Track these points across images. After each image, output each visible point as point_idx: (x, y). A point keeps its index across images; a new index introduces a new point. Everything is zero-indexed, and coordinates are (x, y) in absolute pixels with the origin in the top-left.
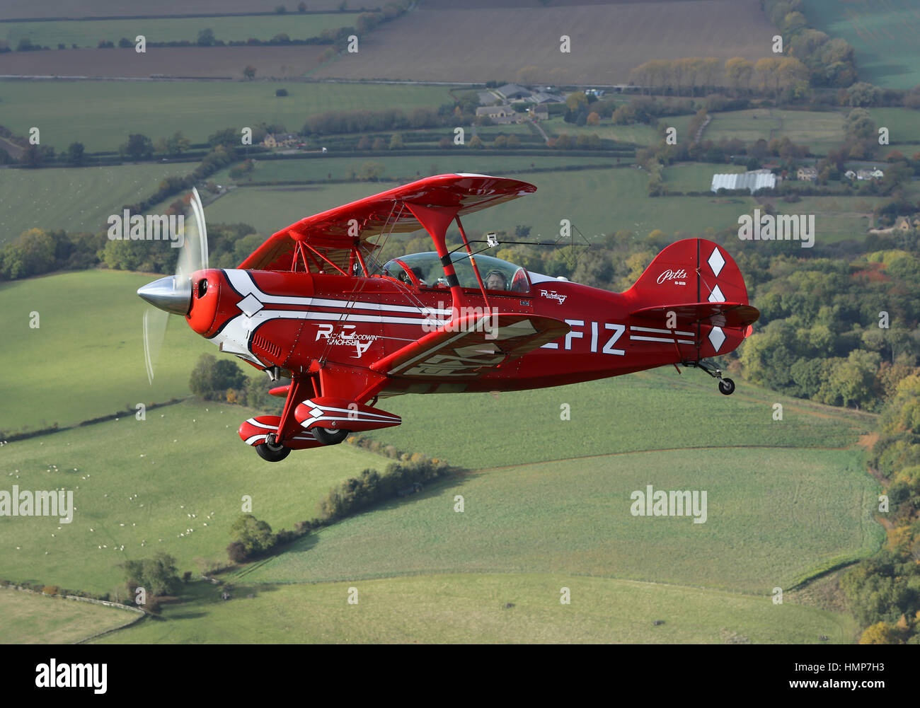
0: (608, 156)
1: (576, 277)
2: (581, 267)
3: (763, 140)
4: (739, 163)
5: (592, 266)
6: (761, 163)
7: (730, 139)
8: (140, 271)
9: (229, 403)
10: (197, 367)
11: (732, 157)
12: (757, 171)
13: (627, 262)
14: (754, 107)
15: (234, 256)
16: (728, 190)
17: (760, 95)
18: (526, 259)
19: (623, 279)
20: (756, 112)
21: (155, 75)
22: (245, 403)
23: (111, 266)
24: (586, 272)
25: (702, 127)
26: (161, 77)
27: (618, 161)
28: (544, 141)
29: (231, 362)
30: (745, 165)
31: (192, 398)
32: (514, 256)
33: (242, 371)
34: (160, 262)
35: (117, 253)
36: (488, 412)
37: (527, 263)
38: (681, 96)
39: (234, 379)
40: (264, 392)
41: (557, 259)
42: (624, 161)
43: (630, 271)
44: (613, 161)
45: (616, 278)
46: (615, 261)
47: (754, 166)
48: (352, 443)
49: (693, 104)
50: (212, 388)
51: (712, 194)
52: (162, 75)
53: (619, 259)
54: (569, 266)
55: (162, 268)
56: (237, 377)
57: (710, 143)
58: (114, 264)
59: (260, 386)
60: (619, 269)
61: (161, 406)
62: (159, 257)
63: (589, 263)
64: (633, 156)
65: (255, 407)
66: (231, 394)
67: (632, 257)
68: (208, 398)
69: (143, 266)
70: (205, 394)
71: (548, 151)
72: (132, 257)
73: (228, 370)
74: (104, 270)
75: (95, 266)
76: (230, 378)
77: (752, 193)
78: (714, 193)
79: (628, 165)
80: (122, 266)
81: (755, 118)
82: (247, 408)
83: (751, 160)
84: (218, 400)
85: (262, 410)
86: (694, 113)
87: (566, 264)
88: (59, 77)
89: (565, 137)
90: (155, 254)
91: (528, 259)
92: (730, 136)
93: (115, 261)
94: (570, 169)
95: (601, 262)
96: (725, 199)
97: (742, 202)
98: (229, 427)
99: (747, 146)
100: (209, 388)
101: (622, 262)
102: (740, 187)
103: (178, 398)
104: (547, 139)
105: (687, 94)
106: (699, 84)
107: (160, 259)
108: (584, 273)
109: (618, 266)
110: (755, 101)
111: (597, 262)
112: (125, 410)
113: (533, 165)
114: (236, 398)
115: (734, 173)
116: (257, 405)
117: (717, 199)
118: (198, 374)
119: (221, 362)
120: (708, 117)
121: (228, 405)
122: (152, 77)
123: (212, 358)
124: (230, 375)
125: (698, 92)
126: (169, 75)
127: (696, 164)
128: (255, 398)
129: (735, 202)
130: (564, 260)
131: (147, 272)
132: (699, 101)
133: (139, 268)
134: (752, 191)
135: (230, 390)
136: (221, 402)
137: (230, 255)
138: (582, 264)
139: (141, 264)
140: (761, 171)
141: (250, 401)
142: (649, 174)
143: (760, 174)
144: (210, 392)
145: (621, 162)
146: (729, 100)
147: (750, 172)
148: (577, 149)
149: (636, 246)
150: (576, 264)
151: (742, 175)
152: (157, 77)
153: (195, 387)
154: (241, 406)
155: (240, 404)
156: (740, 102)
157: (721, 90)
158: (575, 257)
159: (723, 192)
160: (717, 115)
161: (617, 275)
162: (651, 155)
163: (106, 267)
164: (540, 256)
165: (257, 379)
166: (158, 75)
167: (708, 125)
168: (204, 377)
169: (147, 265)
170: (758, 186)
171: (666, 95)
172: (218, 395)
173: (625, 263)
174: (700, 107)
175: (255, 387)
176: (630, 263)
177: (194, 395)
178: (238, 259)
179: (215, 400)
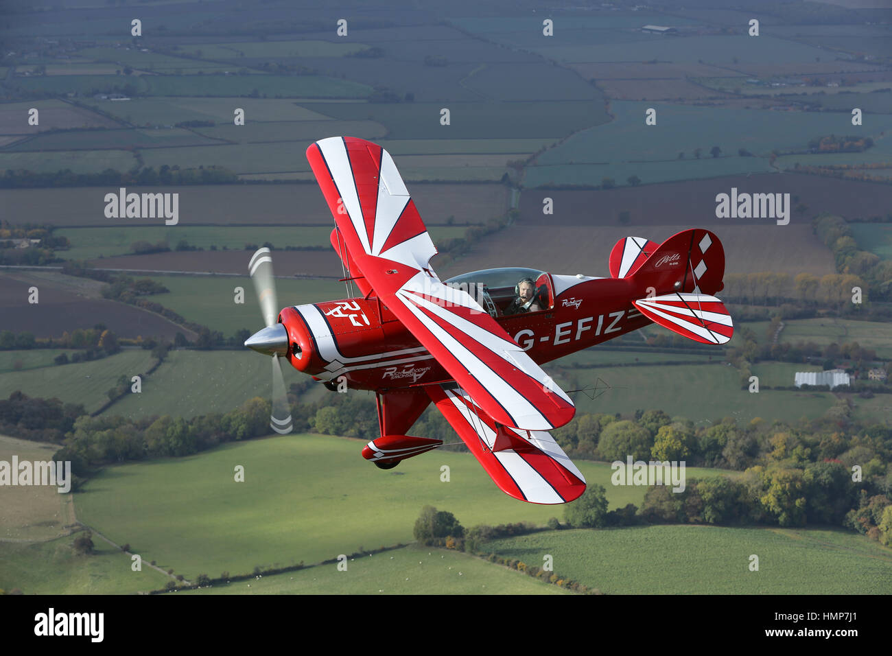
0: (700, 353)
1: (726, 452)
2: (731, 444)
3: (835, 344)
4: (815, 363)
5: (740, 443)
6: (835, 364)
7: (806, 343)
8: (345, 436)
9: (448, 549)
10: (420, 517)
11: (809, 358)
12: (832, 371)
13: (771, 440)
14: (820, 316)
15: (428, 426)
16: (810, 386)
17: (824, 306)
18: (683, 435)
19: (768, 455)
20: (823, 320)
21: (298, 274)
22: (462, 549)
23: (321, 431)
24: (735, 447)
25: (777, 332)
26: (304, 276)
27: (710, 358)
28: (643, 339)
29: (449, 513)
30: (821, 365)
31: (415, 543)
32: (674, 432)
33: (458, 522)
34: (364, 428)
35: (326, 420)
36: (672, 563)
37: (684, 438)
38: (755, 305)
39: (452, 529)
40: (480, 539)
41: (709, 436)
42: (715, 358)
43: (773, 448)
44: (705, 358)
45: (761, 454)
46: (760, 439)
47: (829, 366)
48: (562, 585)
49: (768, 312)
50: (433, 536)
51: (796, 389)
52: (305, 274)
53: (764, 438)
54: (721, 442)
55: (366, 434)
56: (454, 527)
57: (789, 346)
58: (324, 430)
59: (476, 534)
60: (764, 446)
61: (390, 549)
62: (362, 425)
63: (737, 439)
64: (724, 354)
65: (472, 552)
66: (449, 541)
67: (775, 436)
68: (430, 544)
69: (349, 432)
70: (427, 540)
71: (649, 348)
72: (339, 424)
73: (447, 520)
74: (314, 435)
75: (307, 431)
76: (448, 527)
77: (831, 389)
78: (798, 388)
79: (719, 362)
80: (331, 431)
81: (822, 325)
82: (464, 553)
83: (827, 361)
84: (438, 546)
85: (477, 556)
86: (770, 320)
87: (717, 440)
88: (216, 273)
89: (662, 336)
90: (359, 422)
91: (685, 435)
92: (806, 340)
93: (324, 427)
94: (669, 363)
95: (748, 439)
96: (807, 393)
97: (823, 397)
98: (452, 569)
99: (822, 349)
100: (430, 536)
101: (766, 441)
102: (819, 384)
103: (404, 543)
104: (645, 338)
105: (761, 304)
106: (771, 295)
107: (364, 426)
108: (733, 449)
109: (763, 444)
110: (822, 311)
111: (744, 439)
112: (359, 552)
113: (637, 360)
114: (454, 544)
115: (813, 372)
116: (473, 551)
117: (802, 393)
118: (421, 522)
119: (441, 513)
120: (782, 323)
121: (447, 551)
122: (296, 276)
123: (434, 510)
124: (447, 524)
125: (770, 302)
126: (311, 275)
127: (778, 363)
128: (472, 545)
129: (817, 396)
130: (715, 438)
131: (352, 437)
132: (772, 310)
133: (345, 433)
134: (832, 387)
135: (449, 537)
136: (441, 548)
137: (425, 424)
138: (732, 441)
139: (347, 430)
140: (836, 370)
141: (468, 548)
142: (739, 371)
143: (836, 373)
144: (430, 539)
145: (713, 360)
146: (799, 309)
147: (827, 371)
148: (672, 347)
149: (777, 427)
150: (726, 441)
151: (820, 374)
152: (300, 276)
153: (419, 534)
154: (458, 552)
155: (458, 550)
156: (809, 311)
157: (791, 301)
158: (725, 435)
159: (806, 387)
160: (789, 322)
161: (762, 451)
162: (739, 354)
163: (316, 432)
164: (694, 433)
165: (474, 529)
166: (302, 274)
167: (783, 330)
168: (426, 526)
169: (353, 431)
170: (836, 383)
171: (742, 304)
172: (438, 541)
173: (769, 441)
174: (774, 315)
175: (472, 535)
176: (773, 441)
177: (417, 541)
178: (431, 428)
179: (435, 546)
